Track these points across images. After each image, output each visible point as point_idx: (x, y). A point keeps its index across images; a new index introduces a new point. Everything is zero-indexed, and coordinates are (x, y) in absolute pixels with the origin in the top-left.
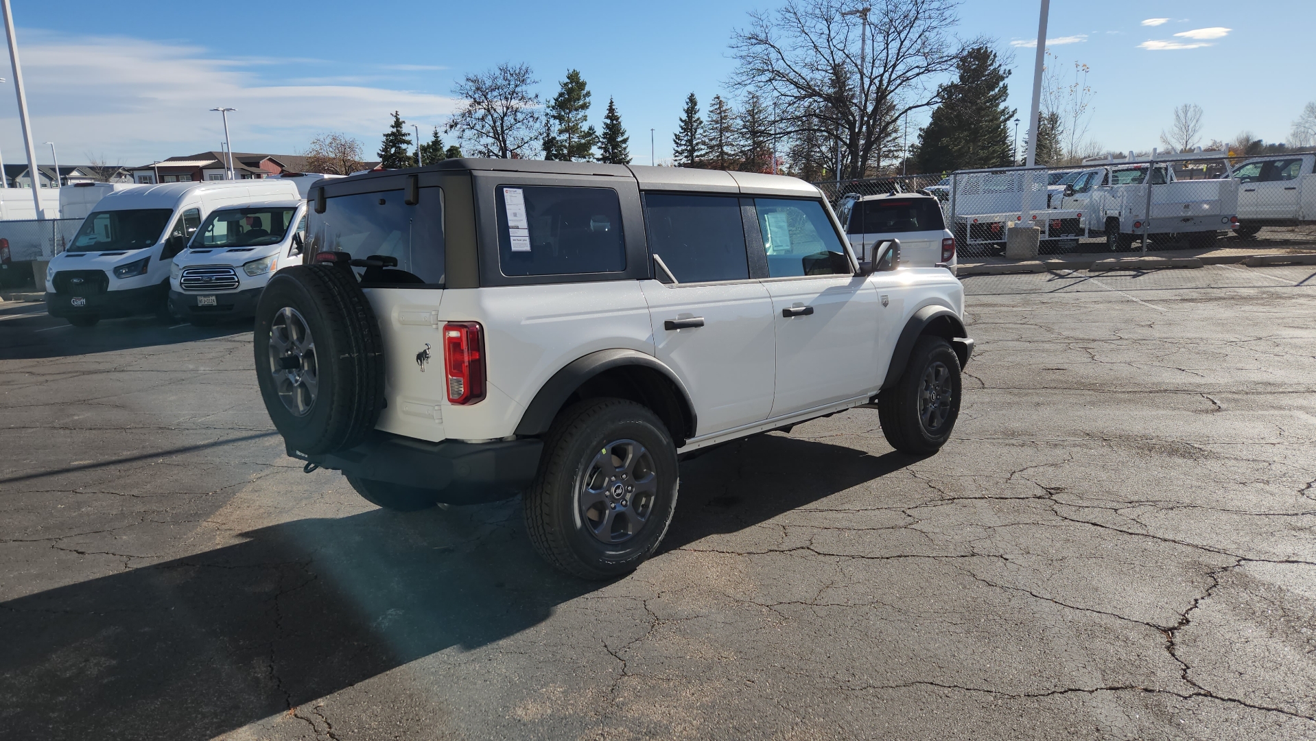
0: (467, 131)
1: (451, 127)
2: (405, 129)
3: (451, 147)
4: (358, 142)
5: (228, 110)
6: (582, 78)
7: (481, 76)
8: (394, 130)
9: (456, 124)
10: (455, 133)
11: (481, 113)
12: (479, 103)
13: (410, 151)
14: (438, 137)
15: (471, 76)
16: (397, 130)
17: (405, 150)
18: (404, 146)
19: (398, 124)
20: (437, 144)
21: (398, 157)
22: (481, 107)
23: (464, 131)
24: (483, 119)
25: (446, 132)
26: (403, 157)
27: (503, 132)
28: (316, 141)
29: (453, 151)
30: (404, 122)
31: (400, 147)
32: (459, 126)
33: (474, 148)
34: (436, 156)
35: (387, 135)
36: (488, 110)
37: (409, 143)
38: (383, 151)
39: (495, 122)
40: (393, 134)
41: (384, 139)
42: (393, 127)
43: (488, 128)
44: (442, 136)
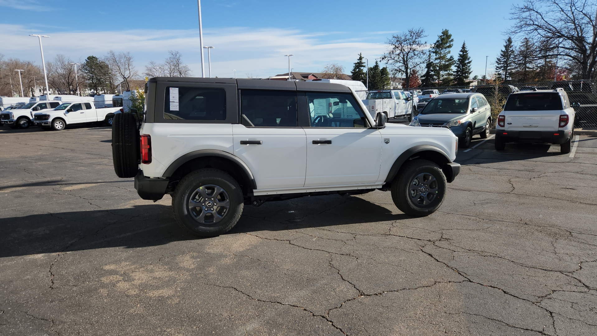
0: (390, 61)
1: (383, 59)
2: (363, 61)
3: (383, 68)
4: (343, 67)
5: (291, 55)
6: (449, 33)
7: (400, 35)
8: (359, 61)
9: (385, 57)
10: (385, 61)
11: (398, 52)
12: (397, 48)
13: (365, 70)
14: (377, 64)
15: (395, 36)
16: (360, 61)
17: (362, 70)
18: (362, 68)
19: (361, 58)
20: (376, 67)
21: (359, 73)
22: (398, 49)
23: (389, 60)
24: (399, 55)
25: (380, 61)
26: (361, 73)
27: (407, 60)
28: (326, 67)
29: (384, 69)
30: (363, 58)
31: (360, 69)
32: (386, 58)
33: (393, 68)
34: (375, 72)
35: (356, 64)
36: (402, 51)
37: (364, 66)
38: (353, 70)
39: (404, 56)
40: (358, 63)
41: (354, 65)
42: (358, 60)
43: (401, 58)
44: (379, 63)
